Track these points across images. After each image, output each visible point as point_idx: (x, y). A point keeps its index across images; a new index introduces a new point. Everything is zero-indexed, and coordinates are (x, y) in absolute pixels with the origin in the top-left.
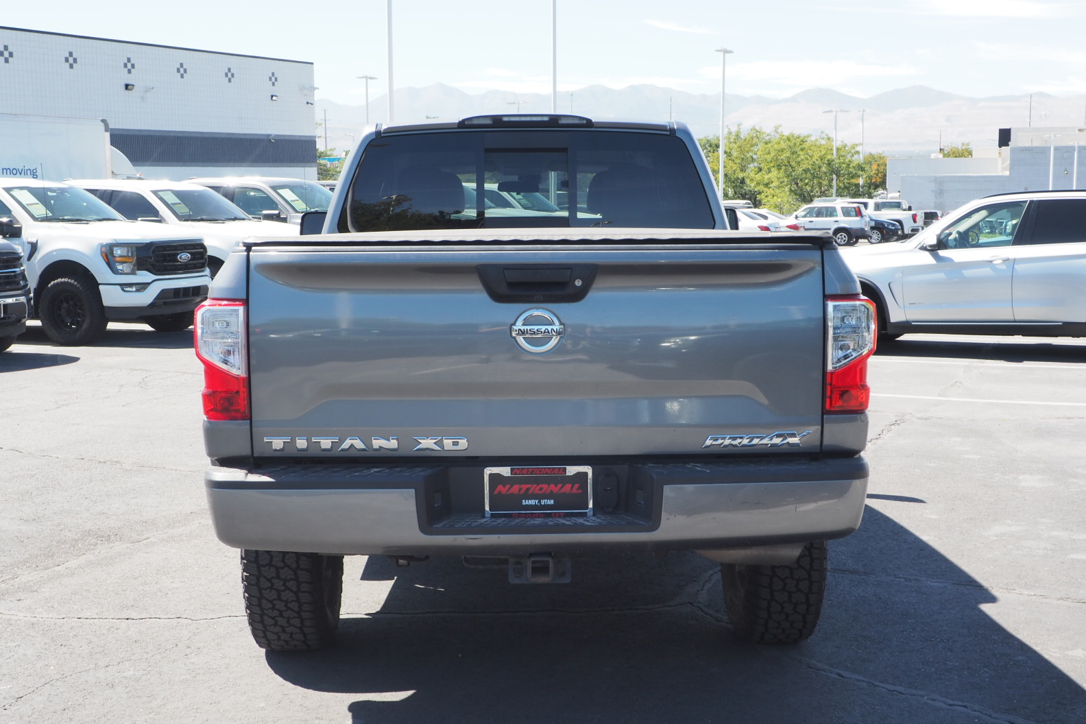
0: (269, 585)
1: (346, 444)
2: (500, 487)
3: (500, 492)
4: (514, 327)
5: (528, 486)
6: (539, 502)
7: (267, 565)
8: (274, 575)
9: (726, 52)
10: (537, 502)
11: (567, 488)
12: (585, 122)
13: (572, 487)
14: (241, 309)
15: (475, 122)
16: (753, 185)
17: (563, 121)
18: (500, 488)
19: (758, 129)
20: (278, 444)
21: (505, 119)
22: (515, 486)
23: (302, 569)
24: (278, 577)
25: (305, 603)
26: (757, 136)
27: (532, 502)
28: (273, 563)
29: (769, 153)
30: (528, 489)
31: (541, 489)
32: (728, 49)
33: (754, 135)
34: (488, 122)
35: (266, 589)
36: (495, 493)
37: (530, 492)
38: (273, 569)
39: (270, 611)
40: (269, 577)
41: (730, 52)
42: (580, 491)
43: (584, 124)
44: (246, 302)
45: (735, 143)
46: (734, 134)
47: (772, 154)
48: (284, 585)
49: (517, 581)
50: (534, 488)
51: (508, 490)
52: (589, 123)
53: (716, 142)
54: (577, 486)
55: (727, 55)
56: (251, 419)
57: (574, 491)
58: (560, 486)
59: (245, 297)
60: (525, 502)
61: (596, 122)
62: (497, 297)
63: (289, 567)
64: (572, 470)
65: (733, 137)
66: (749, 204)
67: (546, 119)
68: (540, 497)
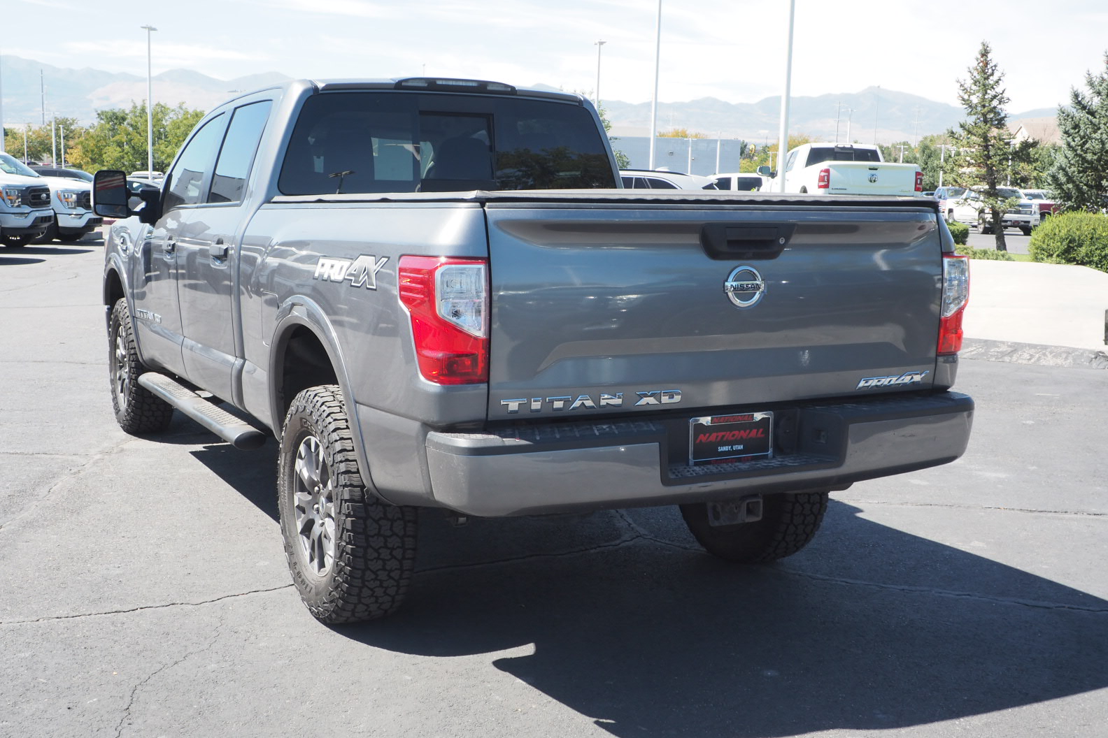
0: (376, 555)
1: (577, 403)
2: (701, 436)
3: (701, 441)
4: (726, 283)
5: (723, 433)
6: (732, 448)
7: (375, 535)
8: (382, 544)
9: (151, 29)
10: (730, 447)
11: (753, 434)
12: (510, 89)
13: (757, 432)
14: (482, 267)
15: (410, 84)
16: (163, 157)
17: (490, 88)
18: (702, 438)
19: (163, 104)
20: (513, 406)
21: (439, 82)
22: (713, 434)
23: (409, 536)
24: (386, 547)
25: (406, 570)
26: (161, 111)
27: (725, 448)
28: (382, 532)
29: (179, 128)
30: (723, 436)
31: (733, 435)
32: (153, 27)
33: (159, 110)
34: (424, 84)
35: (372, 560)
36: (698, 441)
37: (725, 439)
38: (381, 539)
39: (372, 582)
40: (377, 548)
41: (154, 29)
42: (763, 436)
43: (509, 91)
44: (487, 261)
45: (141, 117)
46: (139, 108)
47: (182, 129)
48: (391, 554)
49: (717, 524)
50: (728, 435)
51: (708, 438)
52: (512, 91)
53: (122, 115)
54: (761, 430)
55: (151, 32)
56: (488, 382)
57: (759, 435)
58: (748, 431)
59: (486, 255)
60: (721, 449)
61: (520, 90)
62: (714, 254)
63: (397, 535)
64: (758, 416)
65: (138, 111)
66: (160, 174)
67: (474, 84)
68: (731, 443)
